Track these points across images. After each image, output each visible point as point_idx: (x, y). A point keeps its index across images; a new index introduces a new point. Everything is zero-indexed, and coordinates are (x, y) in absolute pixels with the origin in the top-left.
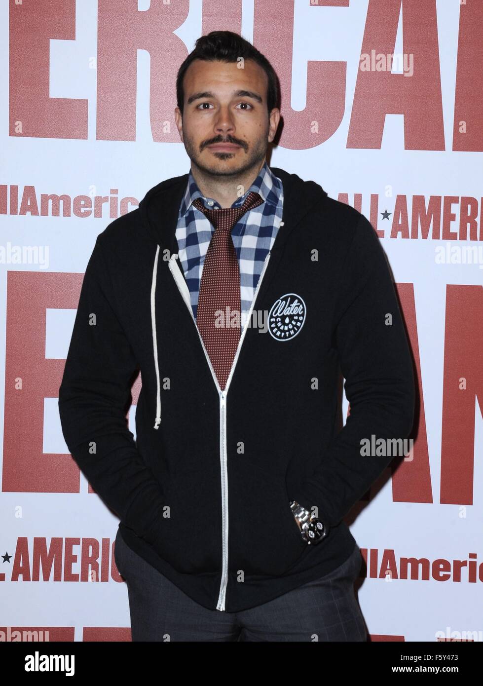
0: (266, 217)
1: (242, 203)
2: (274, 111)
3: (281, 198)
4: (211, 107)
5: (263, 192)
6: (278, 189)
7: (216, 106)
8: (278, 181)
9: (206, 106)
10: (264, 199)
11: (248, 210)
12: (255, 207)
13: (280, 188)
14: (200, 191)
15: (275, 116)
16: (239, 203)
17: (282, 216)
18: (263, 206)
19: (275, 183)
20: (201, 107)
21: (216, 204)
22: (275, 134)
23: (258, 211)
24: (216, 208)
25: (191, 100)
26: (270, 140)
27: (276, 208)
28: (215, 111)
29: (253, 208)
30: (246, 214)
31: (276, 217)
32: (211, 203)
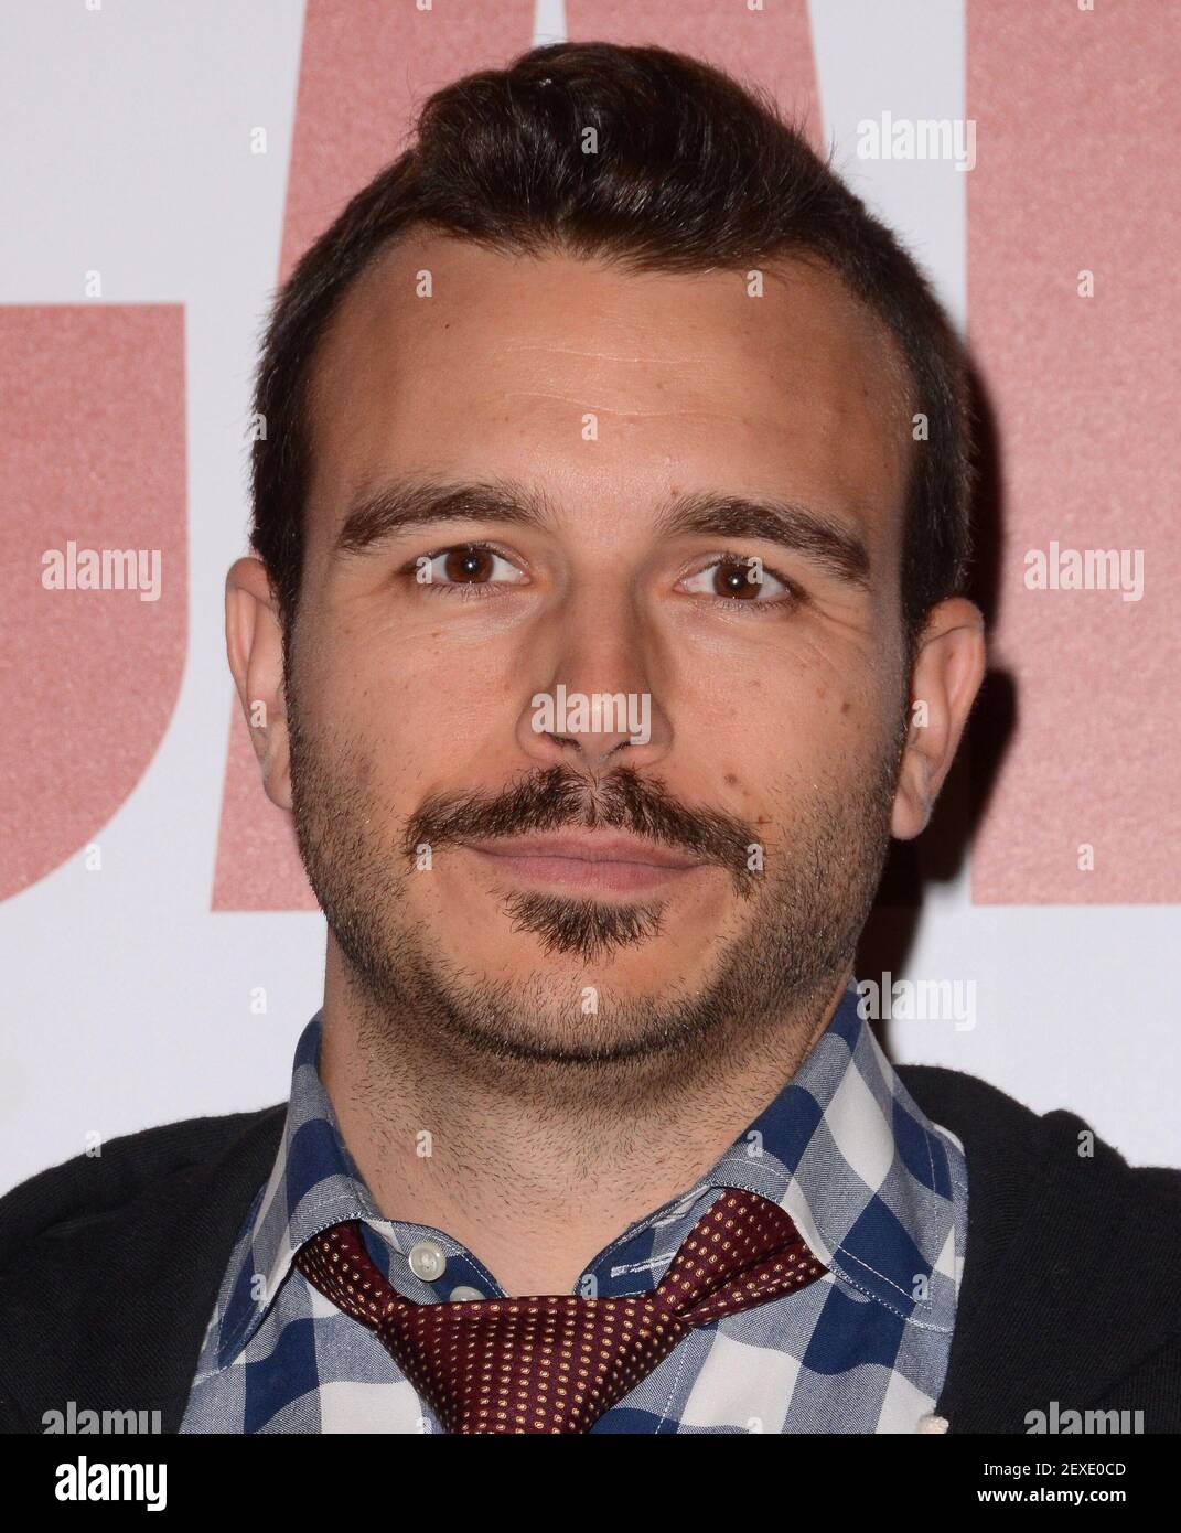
0: (823, 1382)
1: (658, 1263)
2: (951, 616)
3: (949, 1263)
4: (502, 571)
5: (813, 1199)
6: (930, 1199)
7: (541, 572)
8: (938, 1145)
9: (468, 565)
10: (823, 1256)
11: (700, 1323)
12: (750, 1303)
13: (945, 1190)
14: (358, 1177)
15: (947, 657)
16: (638, 1269)
17: (939, 1381)
18: (807, 1306)
19: (913, 1153)
20: (431, 570)
21: (462, 1269)
22: (938, 781)
23: (773, 1339)
24: (464, 1294)
25: (363, 529)
26: (906, 821)
27: (902, 1324)
28: (532, 601)
29: (734, 1308)
30: (683, 1350)
31: (896, 1378)
32: (428, 1262)
